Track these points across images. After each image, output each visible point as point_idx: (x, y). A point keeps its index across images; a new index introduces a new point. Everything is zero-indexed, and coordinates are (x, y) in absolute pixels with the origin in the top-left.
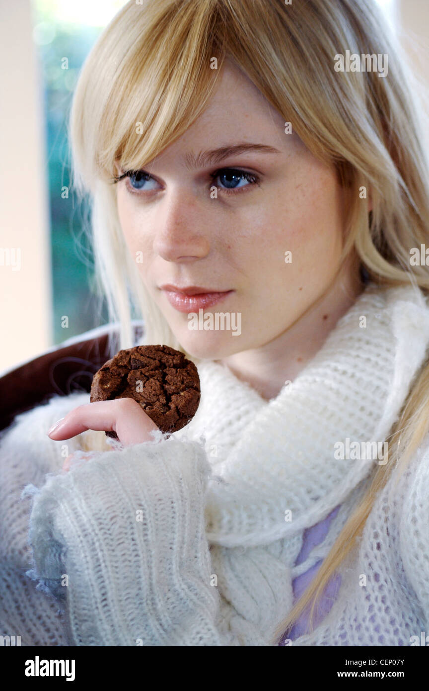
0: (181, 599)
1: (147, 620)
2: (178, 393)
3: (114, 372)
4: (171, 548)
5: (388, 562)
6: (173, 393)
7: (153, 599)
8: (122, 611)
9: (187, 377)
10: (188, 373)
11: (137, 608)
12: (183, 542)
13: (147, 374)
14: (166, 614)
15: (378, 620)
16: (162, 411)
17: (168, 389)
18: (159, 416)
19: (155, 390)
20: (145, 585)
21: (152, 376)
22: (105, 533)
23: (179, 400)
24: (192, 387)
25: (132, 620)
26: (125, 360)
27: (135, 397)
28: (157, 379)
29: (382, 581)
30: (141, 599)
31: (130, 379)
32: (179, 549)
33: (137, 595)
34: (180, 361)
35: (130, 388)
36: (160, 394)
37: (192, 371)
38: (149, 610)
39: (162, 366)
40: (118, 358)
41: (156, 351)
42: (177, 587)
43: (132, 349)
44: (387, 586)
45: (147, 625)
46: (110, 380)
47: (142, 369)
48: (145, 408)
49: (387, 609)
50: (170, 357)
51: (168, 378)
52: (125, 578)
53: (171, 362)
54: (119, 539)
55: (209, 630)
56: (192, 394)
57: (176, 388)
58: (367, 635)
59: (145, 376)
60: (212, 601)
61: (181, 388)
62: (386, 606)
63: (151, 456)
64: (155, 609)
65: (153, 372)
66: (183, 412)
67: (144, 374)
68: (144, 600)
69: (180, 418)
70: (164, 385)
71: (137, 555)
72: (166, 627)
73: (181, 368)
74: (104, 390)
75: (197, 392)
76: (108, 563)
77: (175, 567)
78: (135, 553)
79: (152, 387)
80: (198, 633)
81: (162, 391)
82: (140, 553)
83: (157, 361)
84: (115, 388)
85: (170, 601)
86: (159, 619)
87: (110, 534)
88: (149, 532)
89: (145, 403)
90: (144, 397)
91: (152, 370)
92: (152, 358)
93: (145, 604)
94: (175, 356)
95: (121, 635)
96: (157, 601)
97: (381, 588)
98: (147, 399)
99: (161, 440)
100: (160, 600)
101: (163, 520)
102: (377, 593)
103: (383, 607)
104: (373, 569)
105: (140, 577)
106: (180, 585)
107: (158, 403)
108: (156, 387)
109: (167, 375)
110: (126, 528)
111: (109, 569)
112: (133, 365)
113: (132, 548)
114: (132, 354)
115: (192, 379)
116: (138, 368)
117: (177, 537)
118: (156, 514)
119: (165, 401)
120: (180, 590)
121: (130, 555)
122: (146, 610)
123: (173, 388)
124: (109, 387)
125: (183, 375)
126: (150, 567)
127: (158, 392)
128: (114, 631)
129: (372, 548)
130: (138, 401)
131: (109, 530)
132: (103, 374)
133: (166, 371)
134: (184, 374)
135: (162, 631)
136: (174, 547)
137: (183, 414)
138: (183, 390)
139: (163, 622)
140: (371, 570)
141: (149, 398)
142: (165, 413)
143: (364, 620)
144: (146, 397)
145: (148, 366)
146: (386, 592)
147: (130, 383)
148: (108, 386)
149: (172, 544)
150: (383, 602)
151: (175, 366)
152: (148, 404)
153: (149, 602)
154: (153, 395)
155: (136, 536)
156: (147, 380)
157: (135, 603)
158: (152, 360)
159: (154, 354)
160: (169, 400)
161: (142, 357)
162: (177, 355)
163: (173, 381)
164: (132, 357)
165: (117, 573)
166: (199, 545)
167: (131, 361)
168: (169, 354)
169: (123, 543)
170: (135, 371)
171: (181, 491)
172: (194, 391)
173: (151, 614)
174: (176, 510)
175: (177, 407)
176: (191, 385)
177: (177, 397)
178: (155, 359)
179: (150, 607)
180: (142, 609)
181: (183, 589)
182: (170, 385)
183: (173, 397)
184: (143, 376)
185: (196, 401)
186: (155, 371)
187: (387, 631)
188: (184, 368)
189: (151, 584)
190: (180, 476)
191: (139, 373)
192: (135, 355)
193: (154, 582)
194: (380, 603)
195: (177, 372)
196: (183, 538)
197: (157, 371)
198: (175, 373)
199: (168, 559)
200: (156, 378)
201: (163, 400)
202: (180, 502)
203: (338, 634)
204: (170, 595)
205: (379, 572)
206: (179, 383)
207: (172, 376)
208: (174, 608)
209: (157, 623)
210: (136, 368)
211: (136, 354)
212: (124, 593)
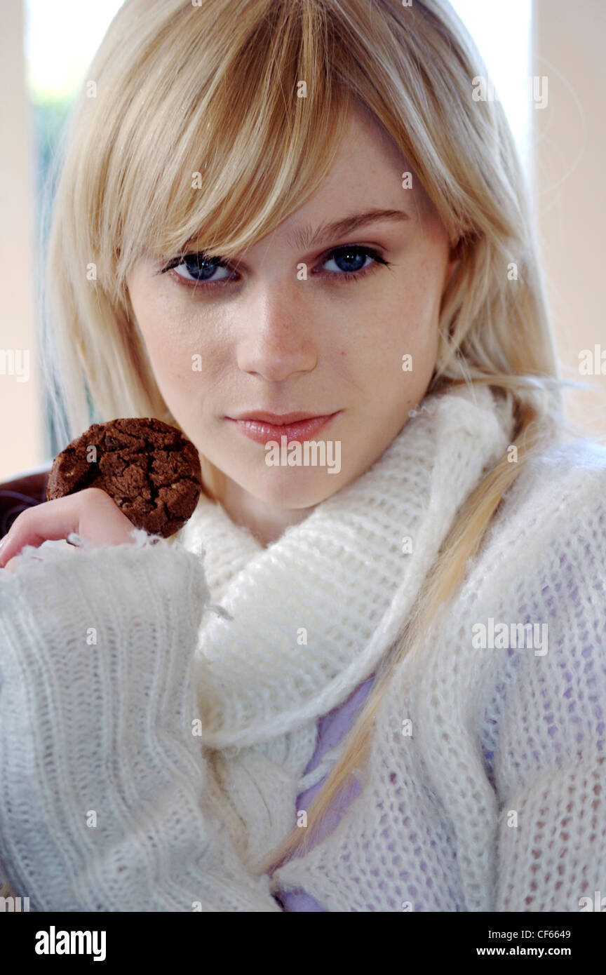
0: (154, 767)
1: (104, 790)
2: (169, 485)
3: (81, 454)
4: (147, 694)
5: (409, 758)
6: (162, 486)
7: (115, 762)
8: (72, 773)
9: (181, 463)
10: (184, 458)
11: (92, 772)
12: (163, 689)
13: (127, 458)
14: (132, 785)
15: (394, 835)
16: (145, 510)
17: (155, 479)
18: (140, 517)
19: (136, 481)
20: (106, 742)
21: (134, 461)
22: (58, 662)
23: (169, 496)
24: (189, 477)
25: (84, 787)
26: (96, 438)
27: (108, 490)
28: (141, 465)
29: (400, 783)
30: (99, 759)
31: (103, 465)
32: (157, 697)
33: (95, 753)
34: (174, 441)
35: (103, 478)
36: (143, 487)
37: (190, 455)
38: (109, 776)
39: (149, 447)
40: (89, 435)
41: (141, 426)
42: (150, 749)
43: (108, 423)
44: (407, 790)
45: (104, 798)
46: (74, 465)
47: (120, 452)
48: (121, 506)
49: (406, 821)
50: (160, 434)
51: (156, 464)
52: (81, 727)
53: (161, 442)
54: (76, 673)
55: (191, 811)
56: (188, 488)
57: (166, 478)
58: (378, 855)
59: (124, 461)
60: (197, 773)
61: (173, 478)
62: (405, 816)
63: (130, 565)
64: (116, 776)
65: (136, 455)
66: (174, 512)
67: (122, 459)
68: (103, 762)
69: (170, 520)
70: (150, 474)
71: (99, 698)
72: (130, 802)
73: (174, 451)
74: (65, 479)
75: (195, 485)
76: (58, 704)
77: (149, 721)
78: (96, 694)
79: (132, 476)
80: (175, 813)
81: (146, 482)
82: (104, 695)
83: (141, 441)
84: (82, 477)
85: (139, 767)
86: (121, 791)
87: (65, 664)
88: (119, 668)
89: (121, 498)
90: (121, 490)
91: (134, 453)
92: (134, 436)
93: (103, 768)
94: (167, 434)
95: (66, 808)
96: (121, 764)
97: (398, 792)
98: (124, 493)
99: (145, 544)
100: (125, 765)
101: (140, 653)
102: (393, 799)
103: (401, 817)
104: (388, 767)
105: (100, 729)
106: (155, 748)
107: (139, 499)
108: (138, 477)
109: (155, 459)
110: (87, 657)
111: (60, 712)
112: (108, 445)
113: (94, 687)
114: (108, 430)
115: (189, 465)
116: (116, 449)
117: (156, 681)
118: (131, 644)
119: (149, 496)
120: (153, 754)
121: (90, 696)
122: (104, 777)
123: (161, 478)
124: (73, 476)
125: (177, 460)
126: (115, 716)
127: (141, 484)
128: (58, 800)
129: (387, 741)
130: (112, 496)
131: (64, 657)
132: (65, 458)
133: (154, 454)
134: (179, 459)
135: (124, 808)
136: (152, 693)
137: (174, 514)
138: (176, 481)
139: (127, 795)
140: (386, 768)
141: (128, 492)
142: (149, 512)
143: (374, 835)
144: (124, 490)
145: (129, 448)
146: (405, 798)
147: (102, 471)
148: (72, 474)
149: (148, 688)
150: (401, 810)
151: (167, 448)
152: (125, 500)
153: (110, 765)
154: (134, 488)
155: (100, 671)
156: (126, 467)
157: (90, 765)
158: (135, 439)
159: (138, 431)
160: (155, 494)
161: (121, 434)
162: (170, 433)
163: (162, 468)
164: (107, 435)
165: (70, 719)
166: (185, 697)
167: (106, 440)
168: (159, 431)
169: (81, 678)
170: (110, 453)
171: (168, 618)
172: (192, 482)
173: (111, 782)
174: (159, 642)
175: (165, 504)
176: (187, 474)
177: (166, 491)
178: (138, 438)
179: (111, 772)
180: (99, 774)
181: (158, 753)
182: (157, 473)
183: (162, 491)
184: (121, 460)
185: (193, 497)
186: (138, 454)
187: (405, 850)
188: (178, 451)
189: (115, 741)
190: (169, 596)
191: (115, 457)
192: (111, 432)
193: (119, 737)
194: (397, 813)
195: (168, 456)
196: (164, 683)
197: (140, 455)
198: (165, 457)
199: (140, 710)
200: (138, 464)
201: (147, 494)
202: (165, 631)
203: (340, 855)
204: (139, 758)
205: (397, 771)
206: (170, 472)
207: (161, 461)
208: (143, 777)
209: (117, 795)
210: (113, 450)
211: (113, 430)
212: (77, 749)
